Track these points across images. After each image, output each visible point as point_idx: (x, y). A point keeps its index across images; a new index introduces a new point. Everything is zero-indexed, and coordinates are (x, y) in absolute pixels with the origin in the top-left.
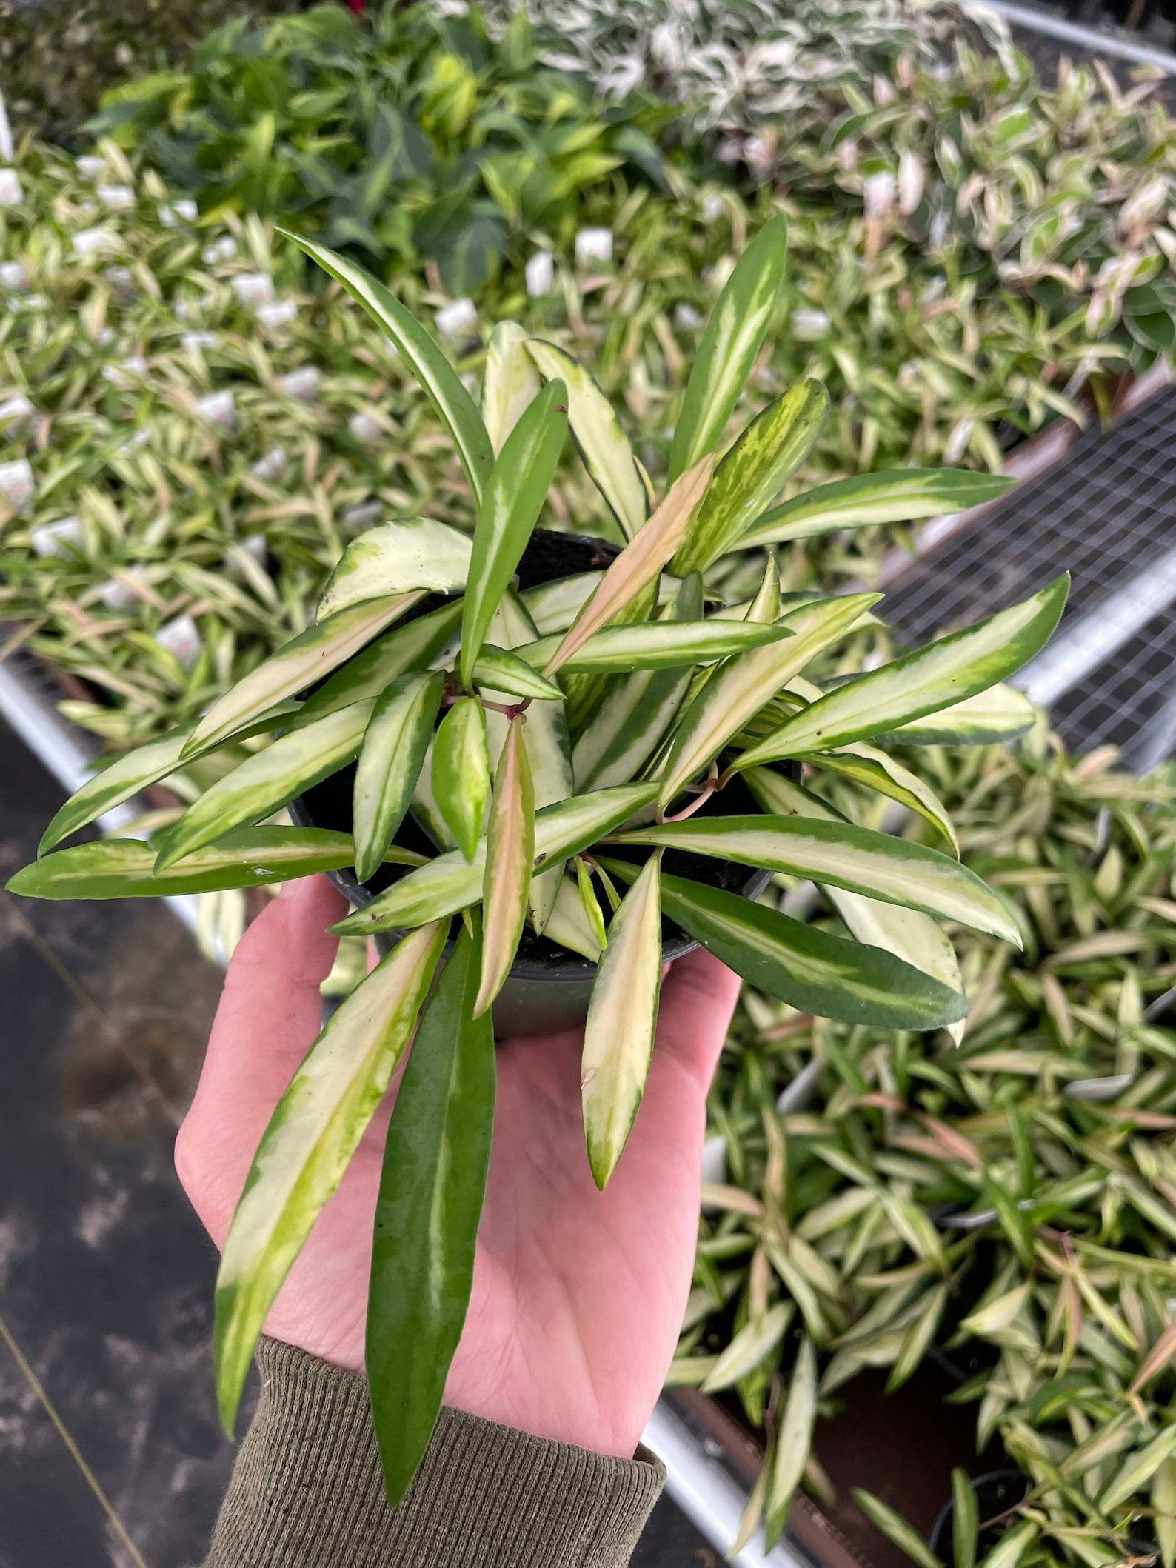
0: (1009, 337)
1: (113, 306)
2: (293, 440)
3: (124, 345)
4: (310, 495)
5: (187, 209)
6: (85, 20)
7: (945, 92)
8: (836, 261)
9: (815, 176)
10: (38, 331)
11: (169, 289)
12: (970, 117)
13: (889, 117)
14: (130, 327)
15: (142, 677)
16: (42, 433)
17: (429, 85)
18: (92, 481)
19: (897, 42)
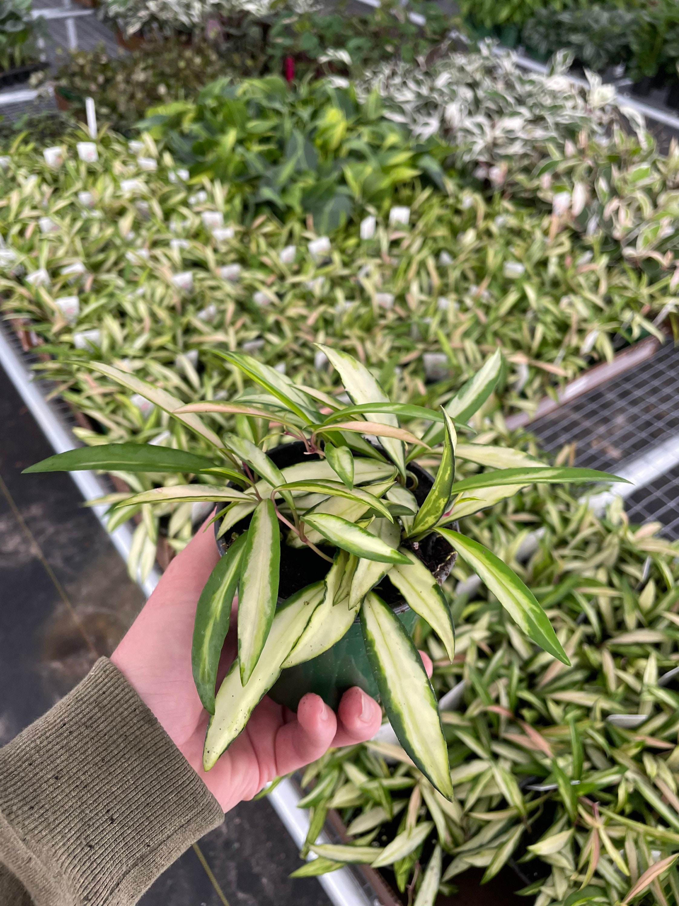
0: (625, 288)
1: (136, 221)
2: (222, 302)
3: (139, 242)
4: (226, 332)
5: (184, 174)
6: (145, 69)
7: (605, 152)
8: (533, 237)
9: (526, 190)
10: (95, 230)
11: (167, 215)
12: (616, 167)
13: (571, 163)
14: (144, 232)
15: (120, 419)
16: (88, 284)
17: (321, 123)
18: (110, 311)
19: (580, 123)
